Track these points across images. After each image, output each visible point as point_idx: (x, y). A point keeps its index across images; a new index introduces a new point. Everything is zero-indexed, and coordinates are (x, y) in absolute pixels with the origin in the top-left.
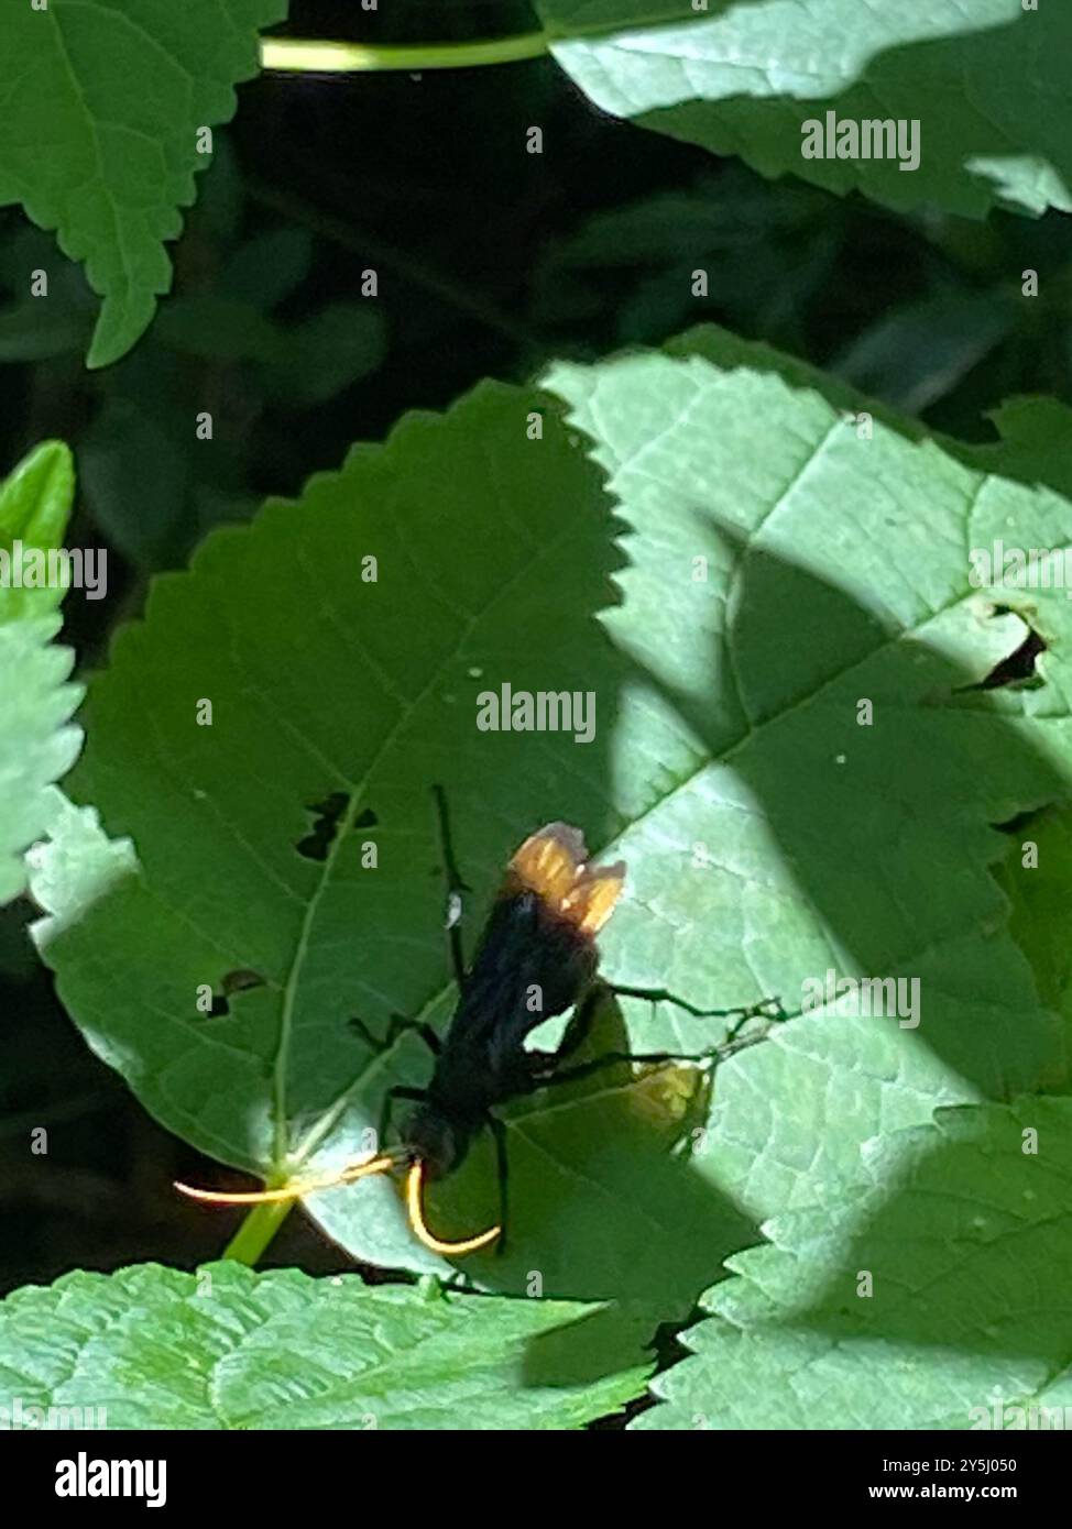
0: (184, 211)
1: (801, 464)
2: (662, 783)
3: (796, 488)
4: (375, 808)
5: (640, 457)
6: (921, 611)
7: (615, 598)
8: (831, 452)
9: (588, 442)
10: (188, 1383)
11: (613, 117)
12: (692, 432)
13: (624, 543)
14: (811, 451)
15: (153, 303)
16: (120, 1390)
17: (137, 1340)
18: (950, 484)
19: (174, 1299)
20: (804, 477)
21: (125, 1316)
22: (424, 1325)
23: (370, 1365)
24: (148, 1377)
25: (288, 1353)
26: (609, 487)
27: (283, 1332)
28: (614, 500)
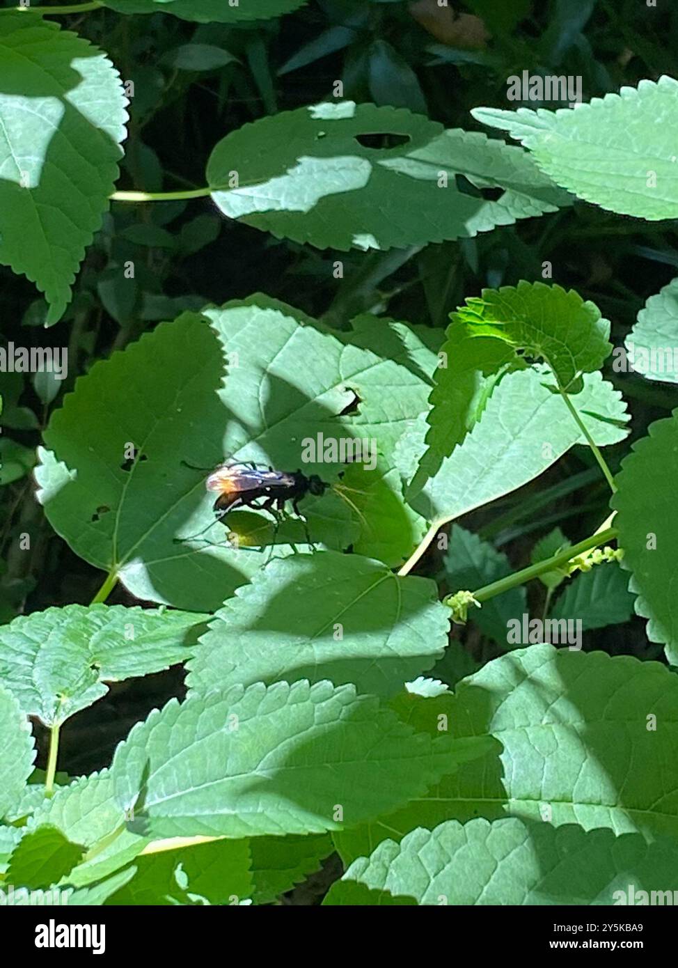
0: (76, 274)
1: (287, 340)
2: (237, 447)
3: (285, 348)
4: (146, 455)
5: (234, 337)
6: (322, 389)
7: (222, 386)
8: (297, 335)
9: (217, 333)
10: (82, 641)
11: (229, 218)
12: (252, 330)
13: (226, 367)
14: (290, 335)
15: (65, 306)
16: (61, 644)
17: (68, 629)
18: (334, 346)
19: (82, 615)
20: (287, 345)
21: (65, 621)
22: (159, 622)
23: (139, 635)
24: (71, 640)
25: (114, 632)
26: (223, 349)
27: (115, 625)
28: (224, 353)
